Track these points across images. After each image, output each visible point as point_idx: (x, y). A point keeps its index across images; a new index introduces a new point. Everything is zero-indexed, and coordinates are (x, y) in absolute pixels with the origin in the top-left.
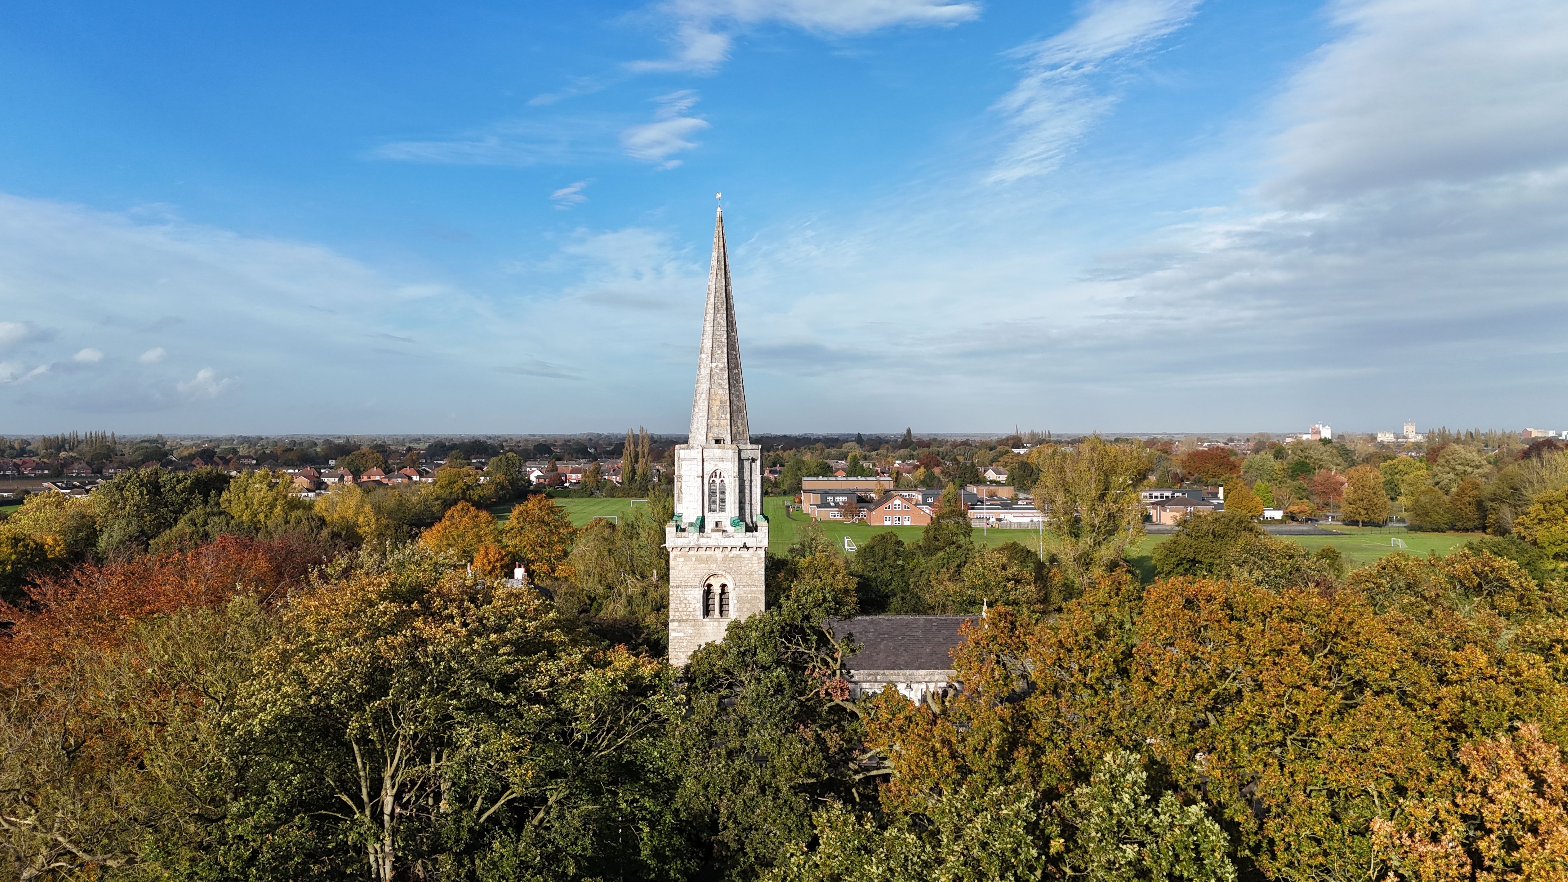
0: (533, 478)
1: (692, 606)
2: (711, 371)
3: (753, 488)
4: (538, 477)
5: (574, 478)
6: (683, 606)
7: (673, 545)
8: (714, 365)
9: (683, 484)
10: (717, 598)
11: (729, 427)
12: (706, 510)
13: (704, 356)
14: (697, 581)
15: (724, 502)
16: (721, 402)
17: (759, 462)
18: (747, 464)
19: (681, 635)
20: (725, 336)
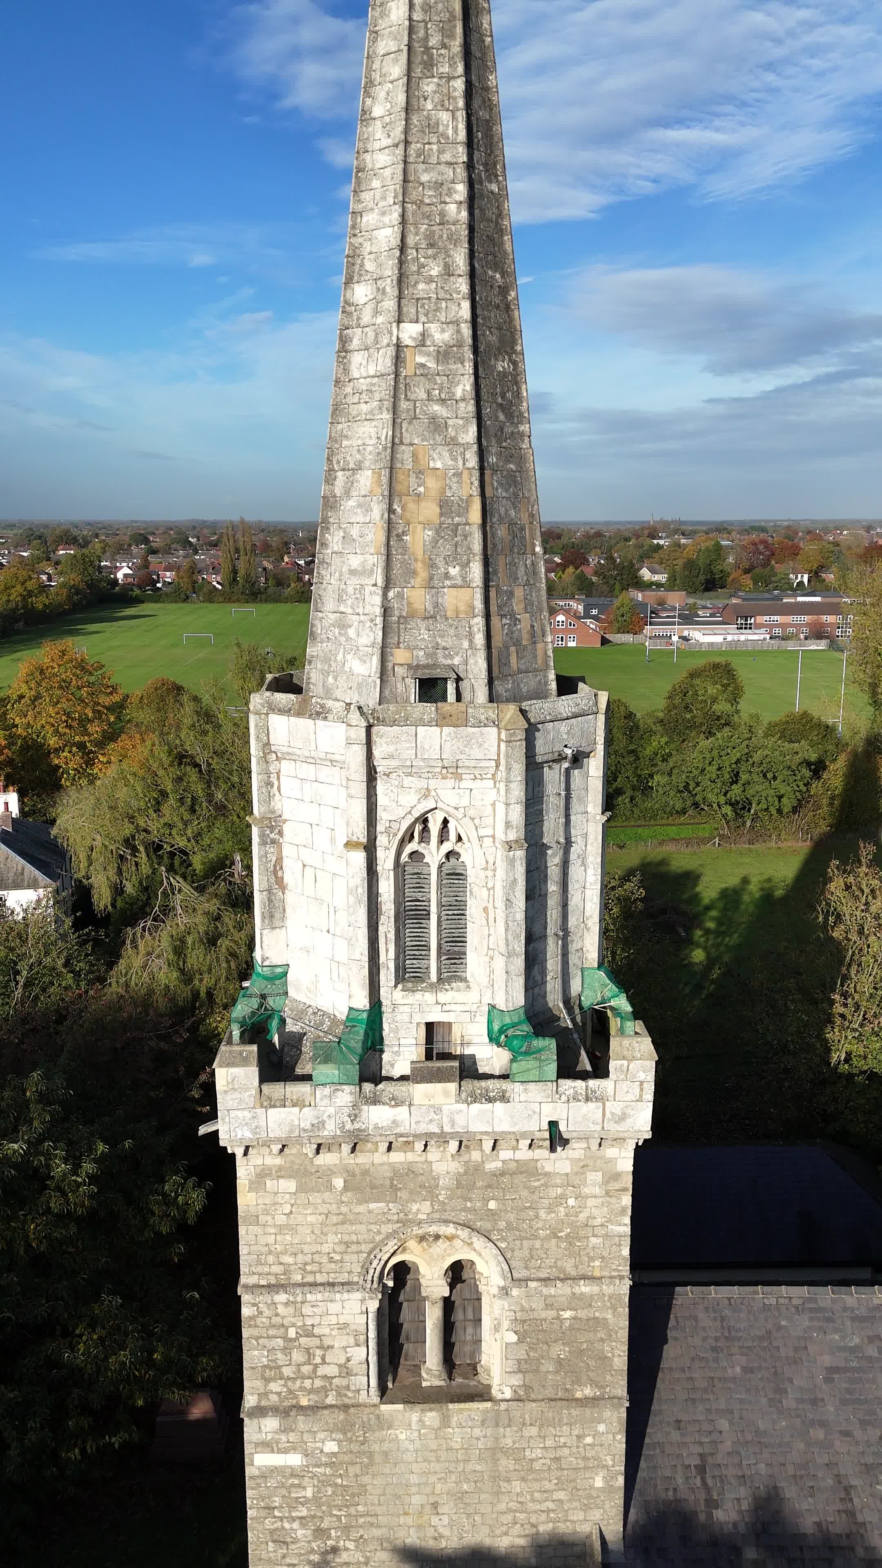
0: (120, 575)
1: (336, 1357)
2: (398, 359)
3: (575, 871)
4: (126, 576)
5: (169, 576)
6: (298, 1356)
7: (246, 1134)
8: (410, 332)
9: (287, 850)
10: (433, 1317)
11: (479, 622)
12: (387, 976)
13: (361, 293)
14: (353, 1265)
15: (460, 940)
16: (445, 506)
17: (595, 766)
18: (552, 777)
19: (295, 1460)
20: (461, 190)
